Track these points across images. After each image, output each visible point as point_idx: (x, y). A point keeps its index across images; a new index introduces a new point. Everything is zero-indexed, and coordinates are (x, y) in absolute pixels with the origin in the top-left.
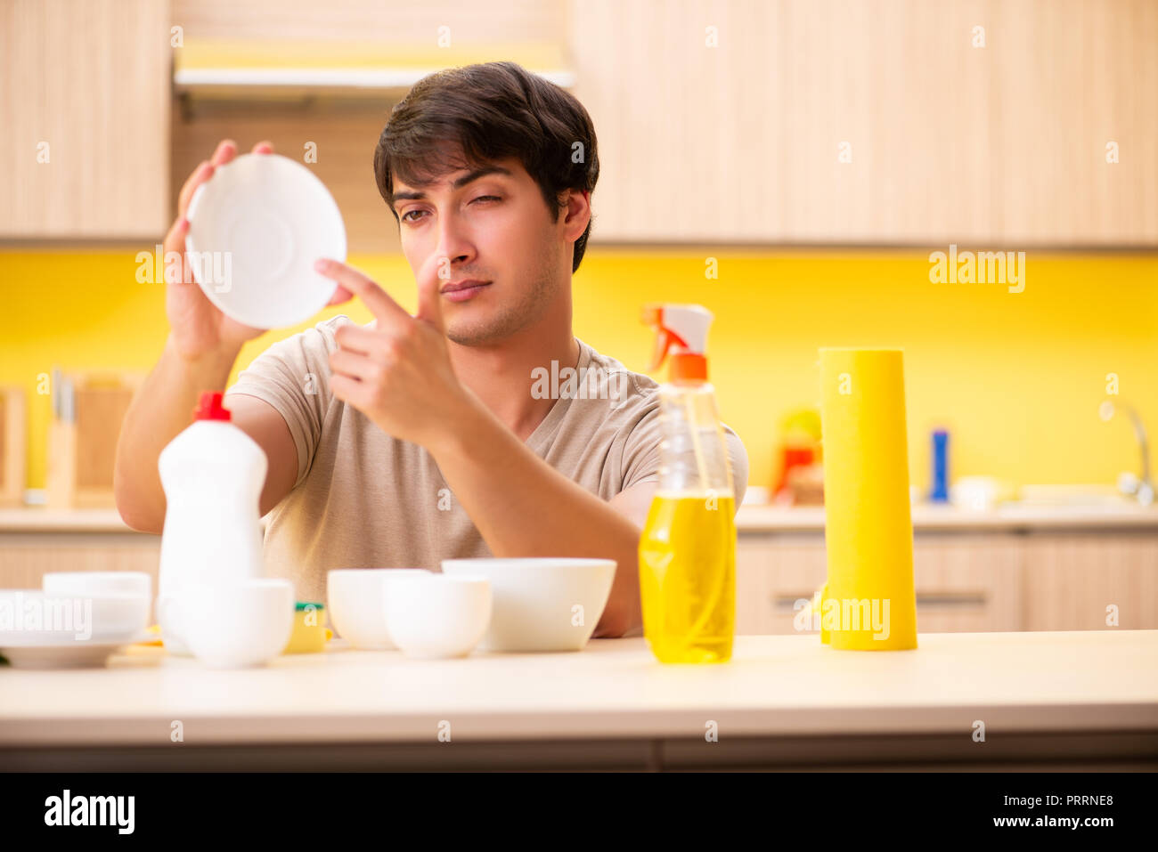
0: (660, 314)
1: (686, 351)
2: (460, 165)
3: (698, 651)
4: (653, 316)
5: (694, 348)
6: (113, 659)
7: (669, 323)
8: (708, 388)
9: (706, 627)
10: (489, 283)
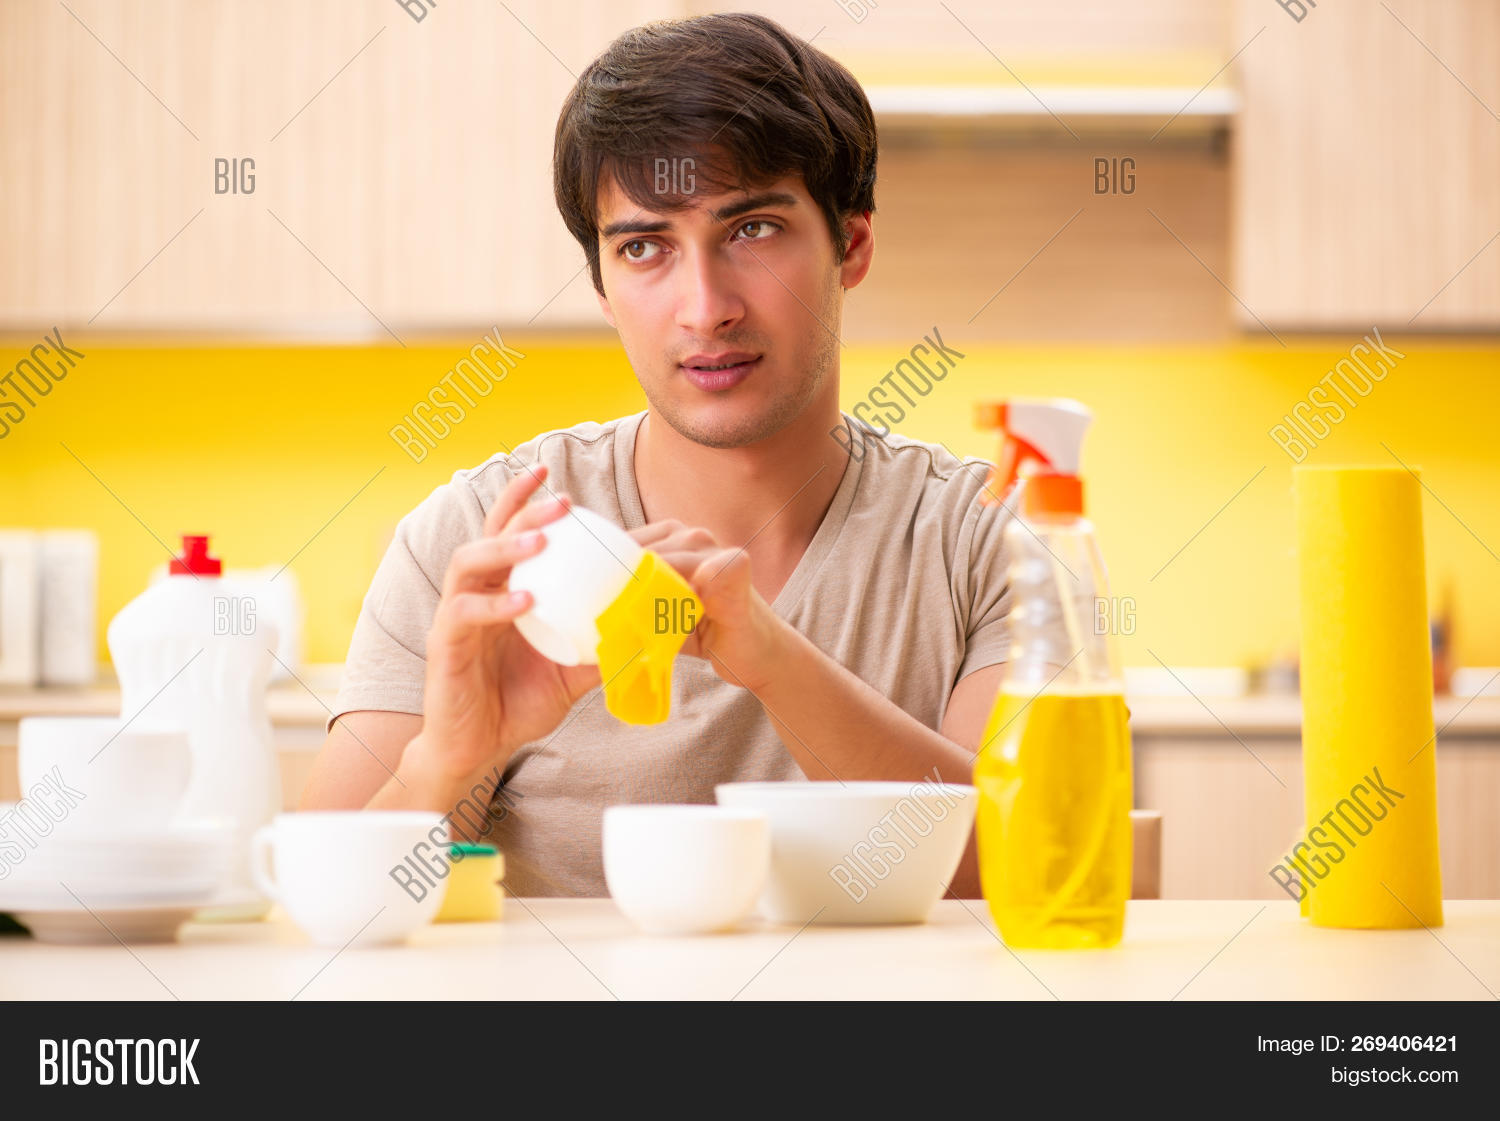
0: (1002, 415)
1: (1048, 471)
2: (734, 182)
3: (1066, 931)
4: (992, 416)
5: (1061, 465)
6: (187, 930)
7: (1020, 427)
8: (1085, 525)
9: (1077, 894)
10: (760, 358)
